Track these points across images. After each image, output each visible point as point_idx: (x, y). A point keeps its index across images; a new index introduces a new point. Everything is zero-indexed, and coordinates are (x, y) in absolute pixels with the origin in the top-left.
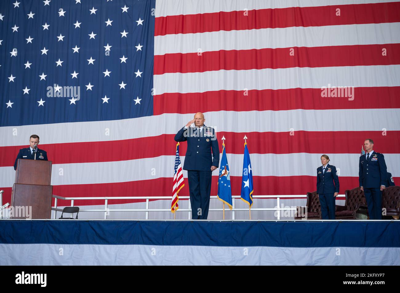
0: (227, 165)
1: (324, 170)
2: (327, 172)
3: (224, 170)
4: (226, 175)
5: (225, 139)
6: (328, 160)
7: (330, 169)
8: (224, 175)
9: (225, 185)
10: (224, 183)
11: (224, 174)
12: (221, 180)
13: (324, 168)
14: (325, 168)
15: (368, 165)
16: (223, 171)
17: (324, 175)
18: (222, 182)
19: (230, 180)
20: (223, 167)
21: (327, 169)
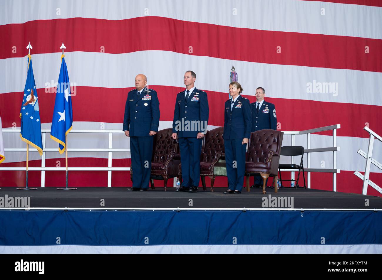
0: (35, 87)
1: (232, 105)
2: (236, 107)
3: (30, 96)
4: (33, 103)
5: (31, 48)
6: (239, 89)
7: (240, 103)
8: (30, 104)
9: (32, 118)
10: (30, 115)
11: (30, 102)
12: (26, 111)
13: (233, 102)
14: (235, 101)
15: (186, 106)
16: (28, 97)
17: (232, 112)
18: (27, 114)
19: (38, 110)
20: (29, 90)
21: (236, 103)
